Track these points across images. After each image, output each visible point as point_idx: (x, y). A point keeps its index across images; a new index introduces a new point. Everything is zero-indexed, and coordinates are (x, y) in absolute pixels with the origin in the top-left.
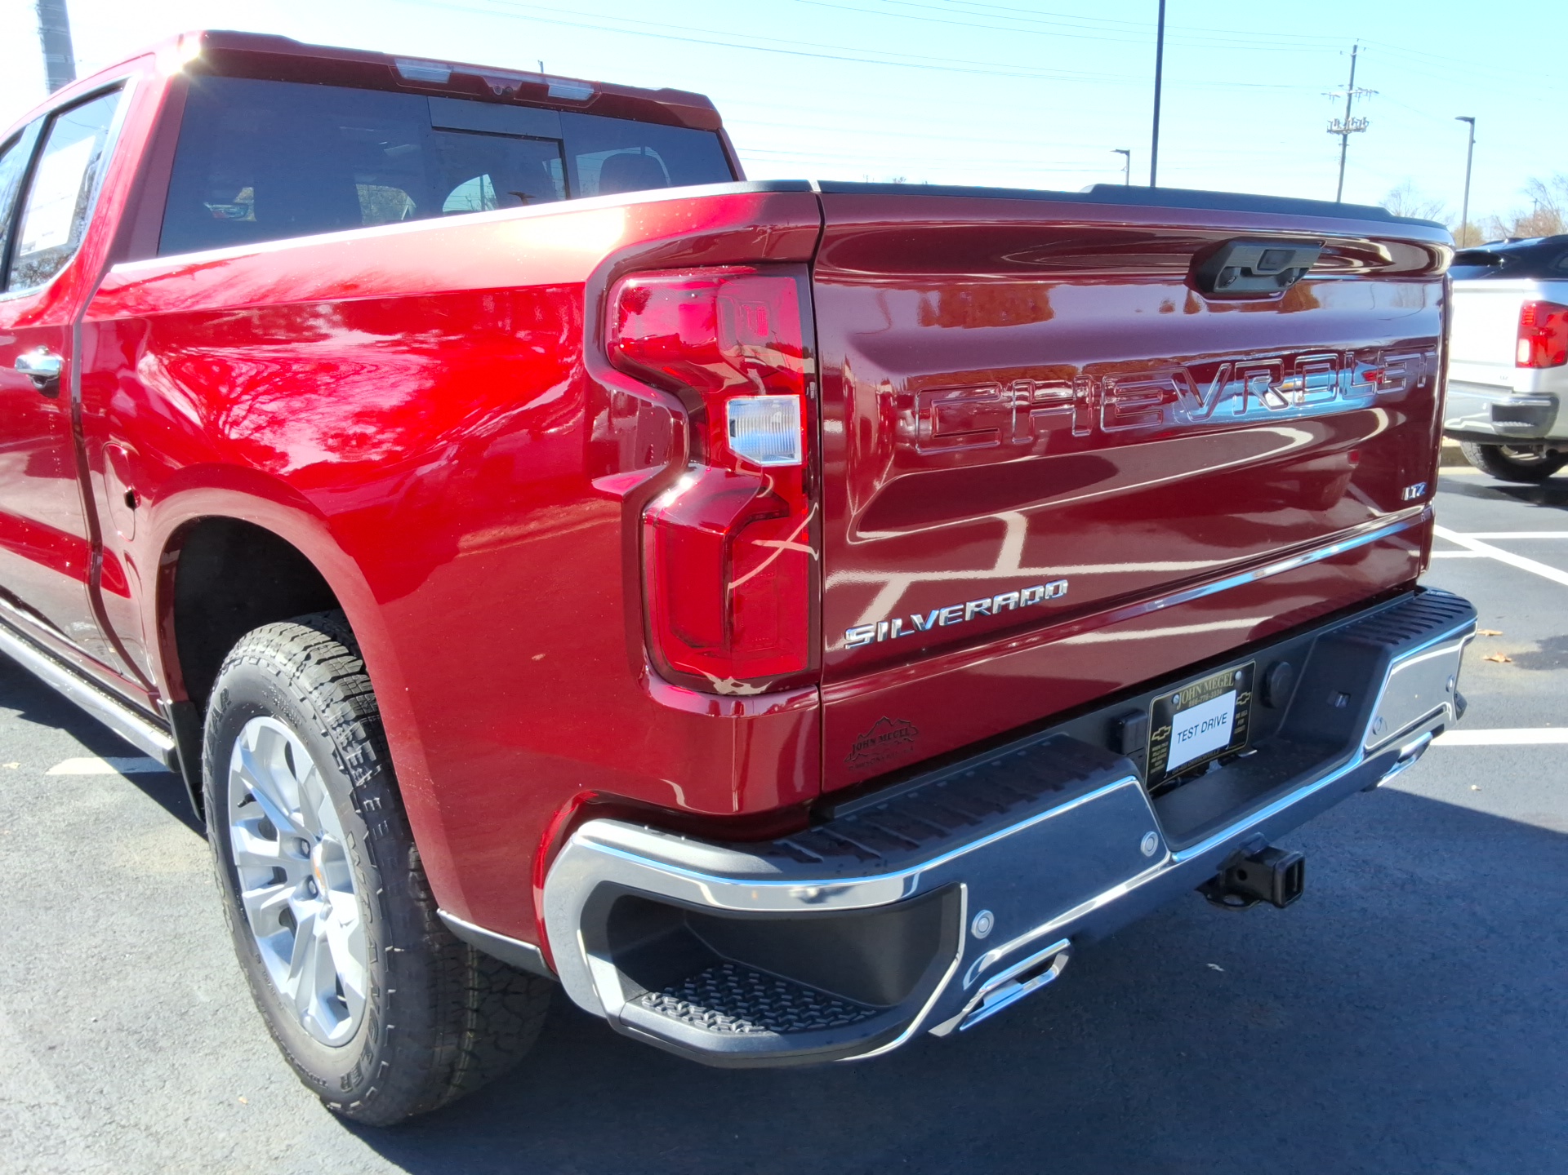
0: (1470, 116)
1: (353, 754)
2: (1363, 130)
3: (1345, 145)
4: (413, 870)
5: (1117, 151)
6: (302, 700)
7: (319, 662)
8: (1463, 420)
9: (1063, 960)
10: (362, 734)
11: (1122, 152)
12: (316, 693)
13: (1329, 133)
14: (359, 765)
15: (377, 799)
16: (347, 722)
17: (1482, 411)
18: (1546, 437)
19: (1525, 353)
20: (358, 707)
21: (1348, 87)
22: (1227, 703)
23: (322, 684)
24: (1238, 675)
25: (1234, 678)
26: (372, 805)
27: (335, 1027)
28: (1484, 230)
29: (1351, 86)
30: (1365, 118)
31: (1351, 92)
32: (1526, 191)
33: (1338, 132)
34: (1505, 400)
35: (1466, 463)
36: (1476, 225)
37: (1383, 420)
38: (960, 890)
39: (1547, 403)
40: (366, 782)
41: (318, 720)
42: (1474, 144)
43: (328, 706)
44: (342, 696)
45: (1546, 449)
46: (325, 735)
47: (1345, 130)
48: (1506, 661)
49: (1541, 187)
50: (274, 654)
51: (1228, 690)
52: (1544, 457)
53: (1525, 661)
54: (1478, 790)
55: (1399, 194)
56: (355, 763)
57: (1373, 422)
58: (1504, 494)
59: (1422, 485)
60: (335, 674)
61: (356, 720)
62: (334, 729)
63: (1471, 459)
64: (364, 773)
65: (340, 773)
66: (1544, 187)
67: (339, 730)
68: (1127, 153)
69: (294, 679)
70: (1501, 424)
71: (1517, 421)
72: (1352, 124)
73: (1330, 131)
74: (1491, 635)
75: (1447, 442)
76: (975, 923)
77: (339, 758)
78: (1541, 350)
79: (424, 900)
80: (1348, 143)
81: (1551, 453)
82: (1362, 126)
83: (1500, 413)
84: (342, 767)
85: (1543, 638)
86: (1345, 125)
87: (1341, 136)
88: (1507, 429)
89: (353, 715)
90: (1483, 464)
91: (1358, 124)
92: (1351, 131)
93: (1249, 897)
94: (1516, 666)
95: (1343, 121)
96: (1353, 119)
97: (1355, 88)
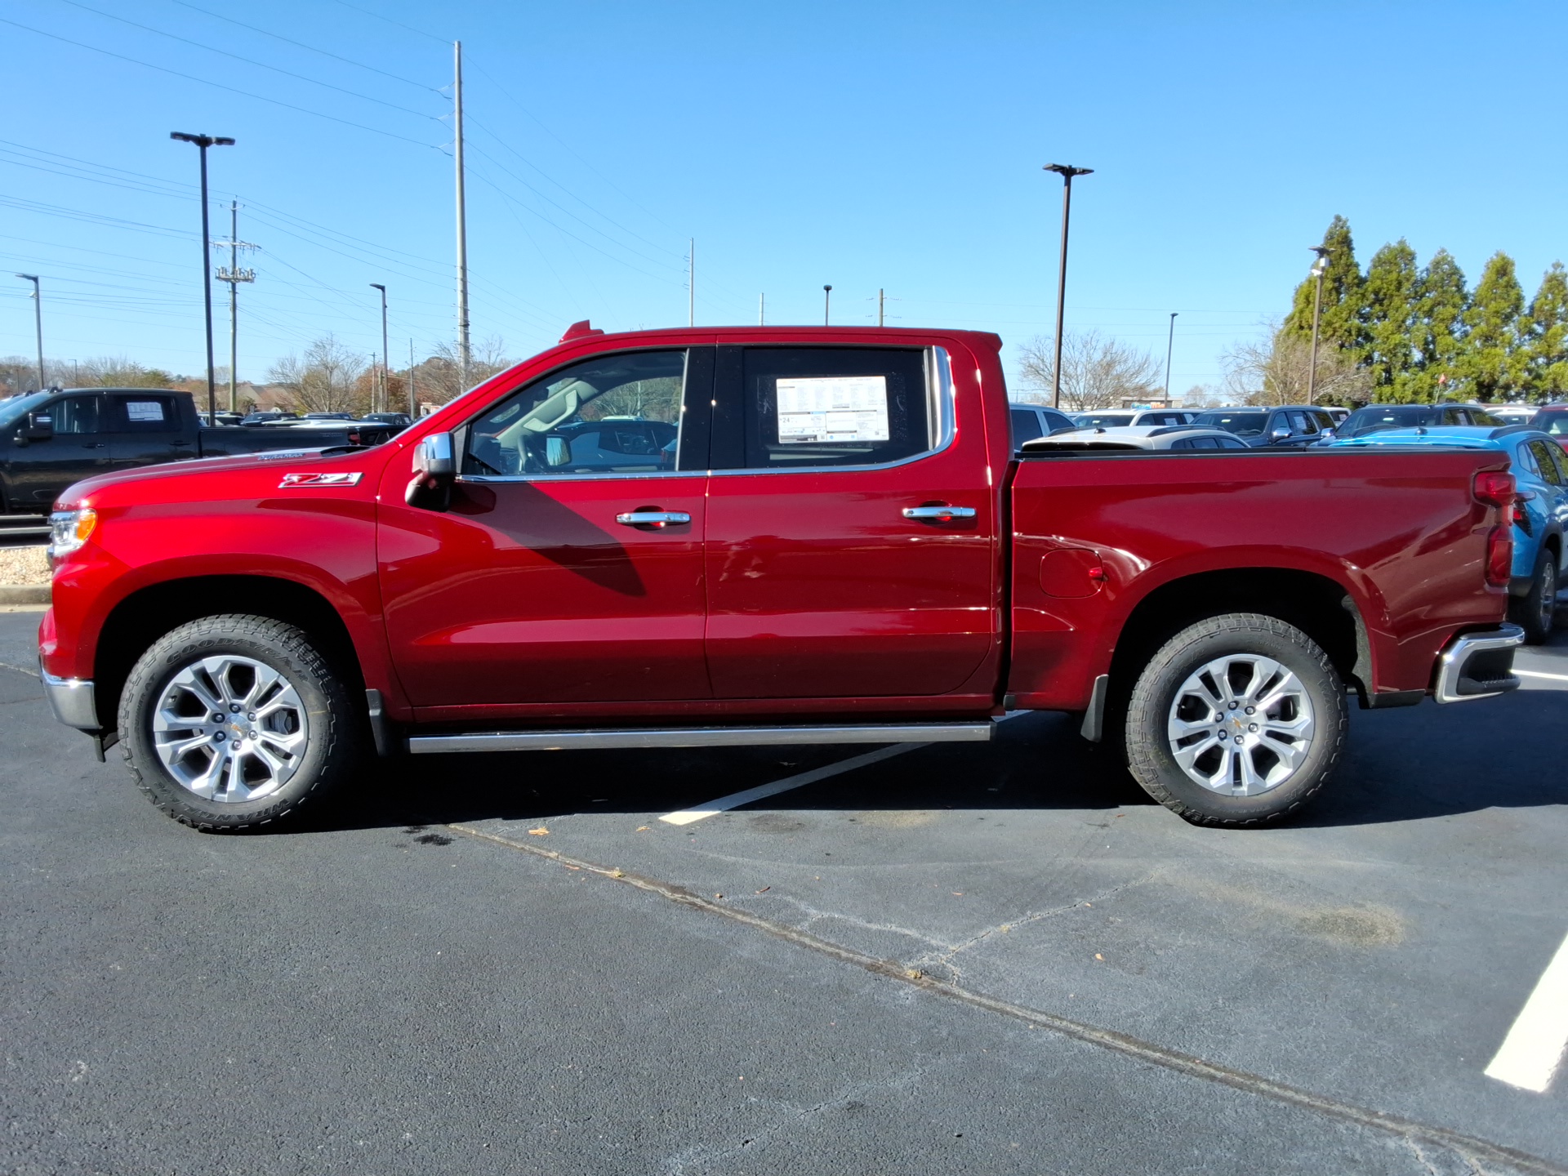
0: (379, 283)
2: (252, 281)
3: (234, 292)
11: (29, 278)
13: (217, 280)
21: (232, 239)
30: (252, 270)
31: (235, 244)
33: (227, 280)
42: (386, 308)
47: (233, 278)
72: (240, 274)
80: (237, 291)
82: (250, 277)
86: (233, 273)
87: (230, 284)
91: (246, 275)
92: (239, 280)
95: (230, 270)
96: (240, 269)
97: (237, 240)
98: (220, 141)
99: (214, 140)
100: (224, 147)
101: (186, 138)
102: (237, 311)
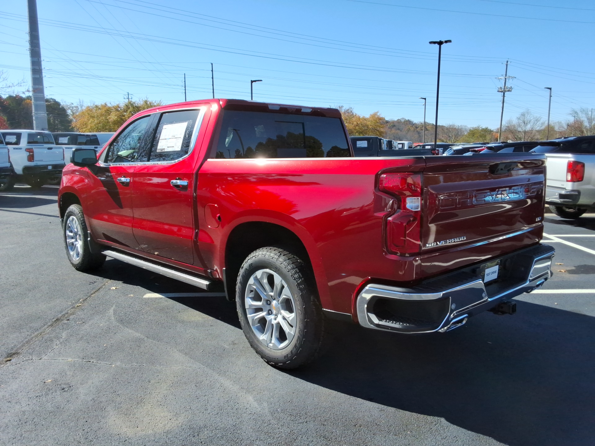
0: (550, 87)
1: (296, 276)
2: (511, 91)
3: (504, 96)
4: (312, 302)
5: (421, 98)
6: (281, 264)
7: (284, 255)
8: (550, 198)
9: (466, 319)
10: (298, 271)
11: (423, 98)
12: (284, 262)
13: (498, 92)
14: (298, 278)
15: (303, 286)
16: (294, 268)
17: (556, 196)
18: (577, 204)
19: (569, 178)
20: (296, 265)
21: (505, 76)
22: (496, 268)
23: (286, 260)
24: (499, 261)
25: (498, 262)
26: (302, 287)
27: (280, 345)
28: (556, 127)
29: (506, 75)
30: (511, 87)
31: (506, 77)
32: (571, 114)
33: (501, 92)
34: (563, 192)
35: (551, 212)
36: (553, 125)
37: (529, 202)
38: (450, 298)
39: (577, 193)
40: (300, 282)
41: (286, 268)
42: (551, 97)
43: (288, 265)
44: (292, 263)
45: (577, 208)
46: (288, 271)
47: (504, 91)
48: (565, 272)
49: (576, 113)
50: (270, 254)
51: (496, 265)
52: (577, 211)
53: (571, 272)
54: (557, 304)
55: (524, 115)
56: (297, 278)
57: (527, 202)
58: (564, 222)
59: (540, 218)
60: (289, 258)
61: (296, 268)
62: (291, 270)
63: (553, 211)
64: (299, 280)
65: (293, 280)
66: (577, 113)
67: (292, 270)
68: (425, 99)
69: (278, 259)
70: (562, 200)
71: (567, 199)
72: (507, 89)
73: (498, 91)
74: (560, 265)
75: (546, 205)
76: (452, 306)
77: (293, 277)
78: (575, 176)
79: (314, 309)
80: (505, 96)
81: (579, 209)
82: (510, 90)
83: (561, 196)
84: (294, 279)
85: (576, 265)
86: (504, 89)
87: (503, 93)
88: (564, 201)
89: (295, 267)
90: (557, 213)
91: (509, 89)
92: (506, 91)
93: (503, 313)
94: (568, 273)
95: (503, 88)
96: (507, 87)
97: (507, 76)
98: (446, 42)
99: (444, 42)
100: (448, 44)
101: (435, 43)
102: (504, 103)
